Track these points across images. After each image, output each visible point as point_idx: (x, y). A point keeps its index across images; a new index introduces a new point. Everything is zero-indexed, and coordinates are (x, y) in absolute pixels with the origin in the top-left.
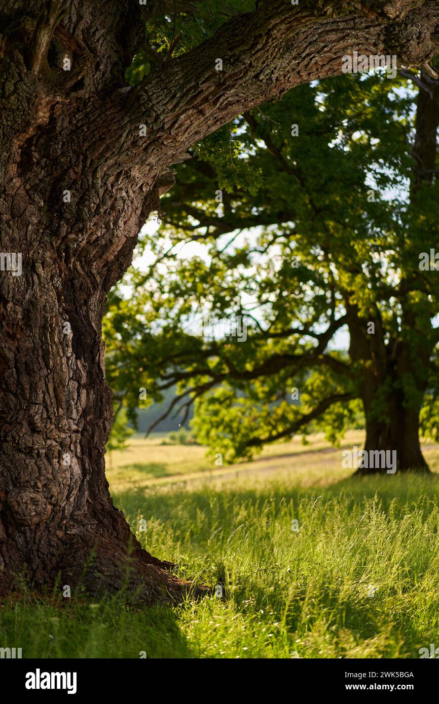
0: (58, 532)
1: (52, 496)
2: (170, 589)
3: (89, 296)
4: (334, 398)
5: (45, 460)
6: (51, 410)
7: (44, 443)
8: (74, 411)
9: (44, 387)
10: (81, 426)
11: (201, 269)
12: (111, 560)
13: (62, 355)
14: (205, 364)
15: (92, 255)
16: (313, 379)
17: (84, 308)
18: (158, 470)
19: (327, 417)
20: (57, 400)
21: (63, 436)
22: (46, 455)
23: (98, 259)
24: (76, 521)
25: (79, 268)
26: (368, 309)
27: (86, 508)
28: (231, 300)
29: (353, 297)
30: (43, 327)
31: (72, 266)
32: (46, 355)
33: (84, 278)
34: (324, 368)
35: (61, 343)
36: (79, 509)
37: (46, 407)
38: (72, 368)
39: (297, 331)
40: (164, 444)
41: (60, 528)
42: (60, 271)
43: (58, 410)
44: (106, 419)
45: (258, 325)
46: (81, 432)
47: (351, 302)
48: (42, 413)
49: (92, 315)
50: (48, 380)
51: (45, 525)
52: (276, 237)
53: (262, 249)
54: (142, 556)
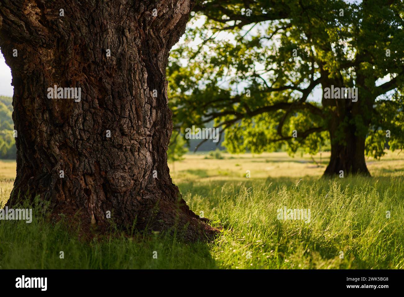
0: (138, 197)
1: (134, 175)
2: (206, 233)
3: (158, 51)
4: (312, 130)
5: (130, 153)
6: (134, 122)
7: (129, 142)
8: (148, 123)
9: (130, 107)
10: (153, 132)
11: (230, 47)
12: (170, 215)
13: (141, 88)
14: (232, 108)
15: (160, 25)
16: (299, 117)
17: (155, 59)
18: (202, 173)
19: (307, 142)
20: (137, 115)
21: (141, 138)
22: (131, 150)
23: (164, 28)
24: (149, 191)
25: (152, 33)
26: (335, 73)
27: (155, 183)
28: (249, 67)
29: (326, 65)
30: (129, 70)
31: (147, 32)
32: (131, 88)
33: (155, 40)
34: (306, 110)
35: (140, 80)
36: (151, 184)
37: (130, 120)
38: (147, 96)
39: (289, 87)
40: (206, 158)
41: (139, 195)
42: (140, 35)
43: (138, 122)
44: (168, 129)
45: (265, 83)
46: (152, 136)
47: (324, 69)
48: (128, 124)
49: (160, 64)
50: (132, 103)
51: (130, 193)
52: (277, 29)
53: (269, 37)
54: (189, 214)
